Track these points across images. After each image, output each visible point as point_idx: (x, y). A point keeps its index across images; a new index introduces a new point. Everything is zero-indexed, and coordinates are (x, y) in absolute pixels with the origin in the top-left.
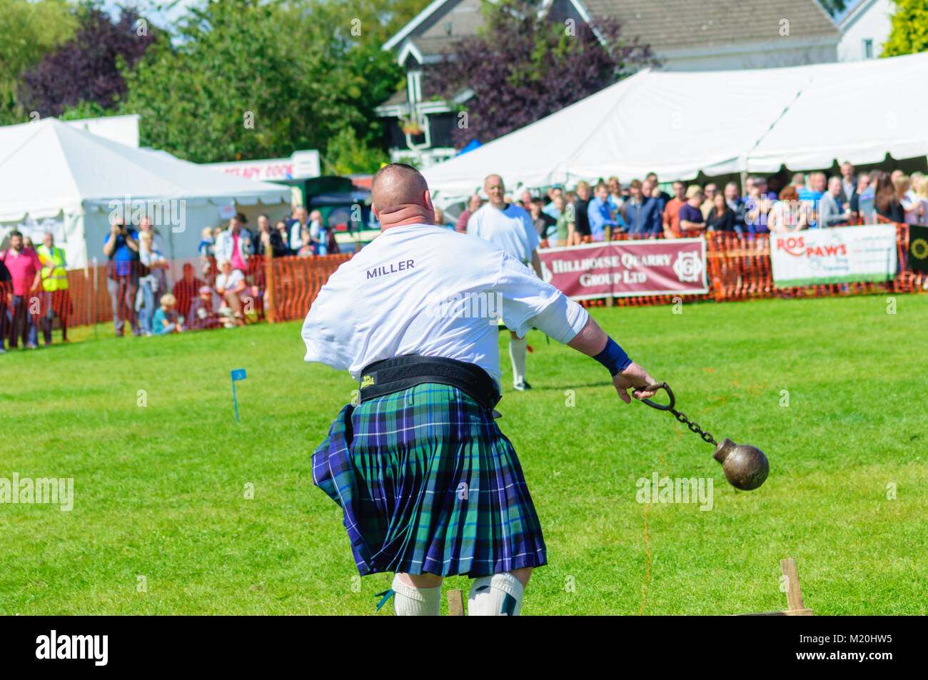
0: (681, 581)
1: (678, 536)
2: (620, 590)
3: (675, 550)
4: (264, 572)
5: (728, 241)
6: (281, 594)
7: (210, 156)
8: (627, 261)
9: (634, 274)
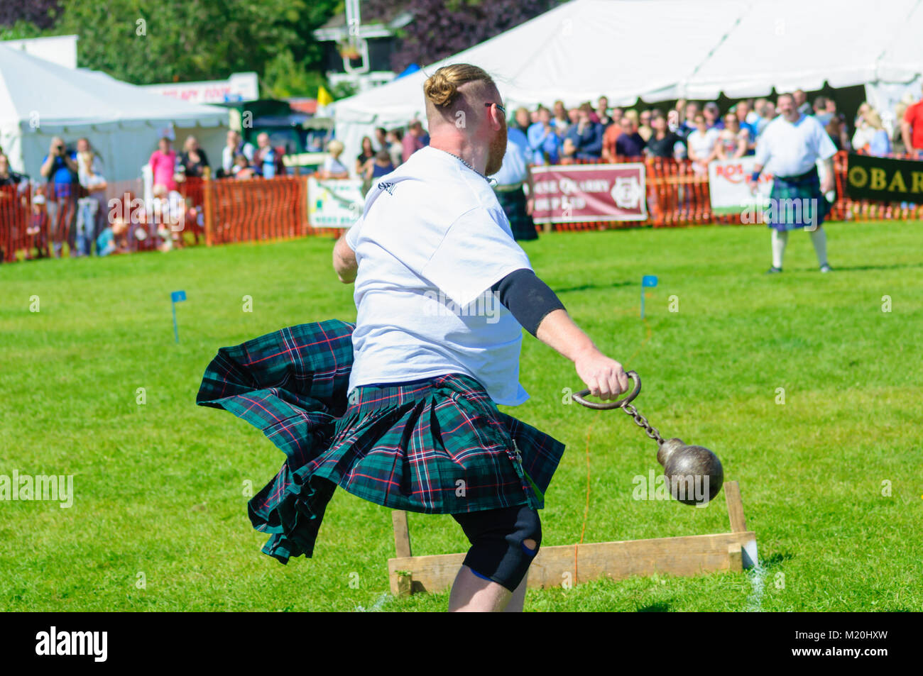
0: (623, 503)
1: (619, 459)
2: (563, 512)
3: (617, 473)
4: (207, 493)
5: (666, 168)
6: (224, 515)
7: (148, 78)
8: (566, 186)
9: (573, 200)
